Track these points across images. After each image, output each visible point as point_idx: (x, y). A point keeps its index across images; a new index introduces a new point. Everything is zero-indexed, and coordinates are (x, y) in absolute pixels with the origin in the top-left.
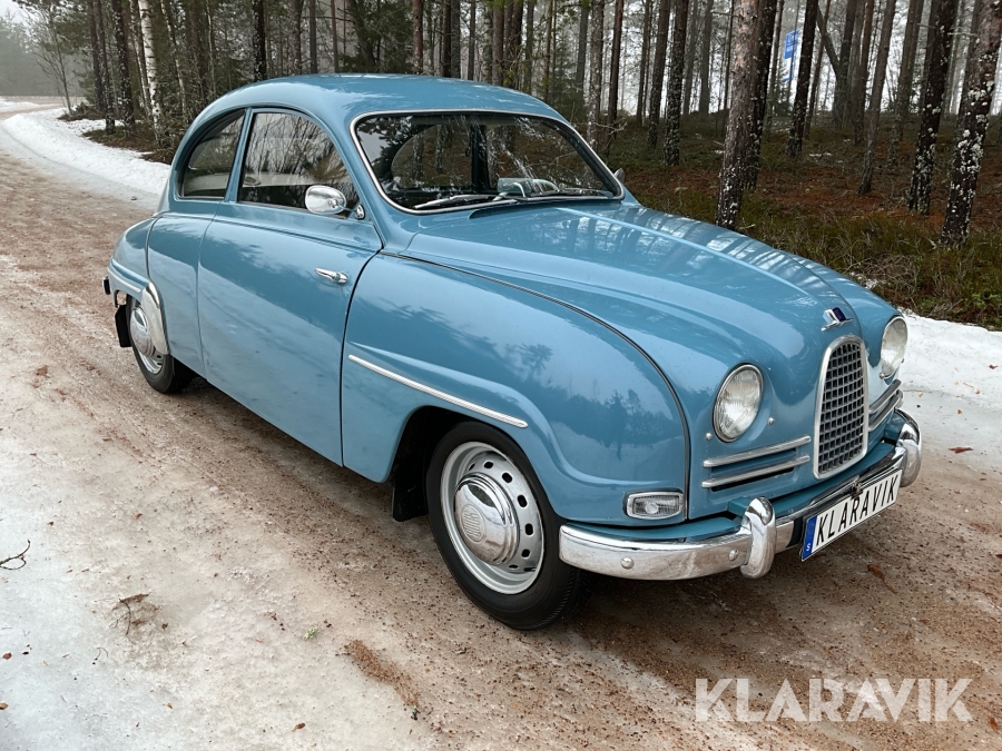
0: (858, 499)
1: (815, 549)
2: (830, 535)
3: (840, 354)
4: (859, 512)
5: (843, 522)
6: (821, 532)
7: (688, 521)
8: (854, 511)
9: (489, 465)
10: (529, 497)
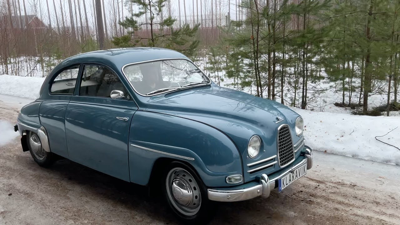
0: (294, 173)
1: (282, 189)
2: (287, 184)
3: (282, 130)
4: (295, 177)
5: (290, 180)
6: (283, 184)
7: (244, 183)
8: (293, 177)
9: (184, 176)
10: (197, 187)
